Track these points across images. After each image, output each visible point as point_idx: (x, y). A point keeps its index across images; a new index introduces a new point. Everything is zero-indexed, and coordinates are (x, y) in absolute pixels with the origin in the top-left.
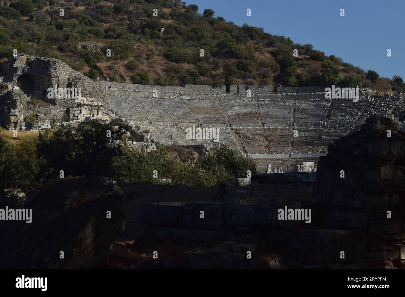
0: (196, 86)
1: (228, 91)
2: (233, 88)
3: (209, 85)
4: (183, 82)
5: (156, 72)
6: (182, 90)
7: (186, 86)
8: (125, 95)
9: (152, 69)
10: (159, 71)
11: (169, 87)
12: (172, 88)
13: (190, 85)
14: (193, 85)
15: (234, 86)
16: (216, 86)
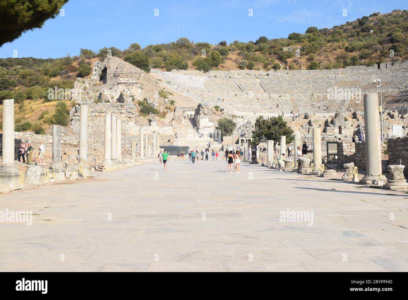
0: (355, 67)
1: (379, 67)
2: (382, 65)
3: (364, 65)
4: (346, 65)
5: (329, 60)
6: (344, 70)
7: (347, 67)
8: (293, 78)
9: (327, 58)
10: (332, 60)
11: (334, 69)
12: (336, 70)
13: (350, 67)
14: (352, 66)
15: (383, 64)
16: (369, 66)
